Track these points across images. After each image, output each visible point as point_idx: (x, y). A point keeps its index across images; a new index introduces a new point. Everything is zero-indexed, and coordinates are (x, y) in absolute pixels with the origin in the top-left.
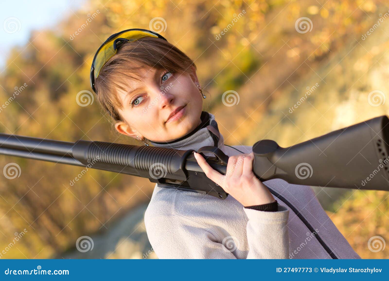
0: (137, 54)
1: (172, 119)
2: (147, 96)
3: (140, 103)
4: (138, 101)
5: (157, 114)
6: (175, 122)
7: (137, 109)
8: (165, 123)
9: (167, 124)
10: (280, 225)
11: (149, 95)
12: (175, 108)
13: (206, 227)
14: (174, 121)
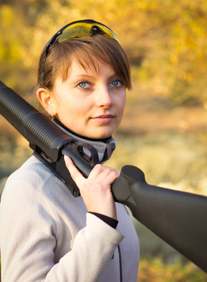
0: (112, 50)
1: (98, 120)
2: (92, 87)
3: (85, 87)
4: (85, 85)
5: (91, 107)
6: (99, 124)
7: (78, 91)
8: (90, 118)
9: (91, 120)
10: (109, 242)
11: (94, 87)
12: (108, 113)
13: (57, 219)
14: (99, 122)
